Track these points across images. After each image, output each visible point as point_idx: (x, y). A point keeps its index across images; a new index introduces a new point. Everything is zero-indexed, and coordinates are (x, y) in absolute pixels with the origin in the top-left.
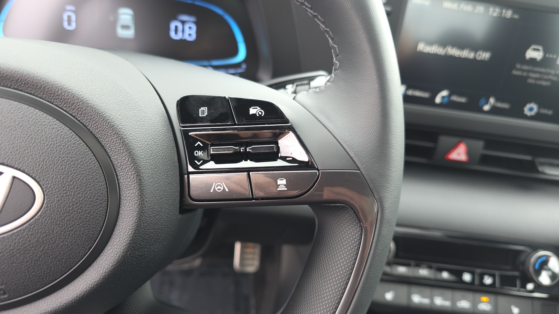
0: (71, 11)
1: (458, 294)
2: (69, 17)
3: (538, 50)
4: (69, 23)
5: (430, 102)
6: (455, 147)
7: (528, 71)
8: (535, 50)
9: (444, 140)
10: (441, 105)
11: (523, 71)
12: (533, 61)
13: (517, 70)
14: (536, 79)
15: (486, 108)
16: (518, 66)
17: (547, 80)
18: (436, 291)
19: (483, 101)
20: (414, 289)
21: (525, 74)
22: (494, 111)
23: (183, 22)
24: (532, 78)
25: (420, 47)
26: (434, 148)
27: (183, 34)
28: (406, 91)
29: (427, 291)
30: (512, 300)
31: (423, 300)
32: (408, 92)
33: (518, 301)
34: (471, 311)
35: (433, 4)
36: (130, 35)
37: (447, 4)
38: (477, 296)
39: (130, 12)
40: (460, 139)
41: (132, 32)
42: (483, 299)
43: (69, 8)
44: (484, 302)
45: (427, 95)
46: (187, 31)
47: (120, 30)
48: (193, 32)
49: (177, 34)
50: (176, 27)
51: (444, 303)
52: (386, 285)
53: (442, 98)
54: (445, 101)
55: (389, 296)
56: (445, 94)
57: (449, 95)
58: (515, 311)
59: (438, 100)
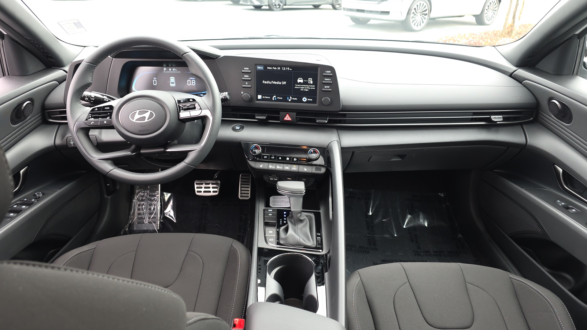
0: (155, 79)
1: (285, 165)
2: (155, 81)
3: (301, 79)
4: (155, 84)
5: (271, 100)
6: (285, 116)
7: (300, 87)
8: (299, 79)
9: (281, 113)
10: (274, 101)
11: (298, 87)
12: (300, 83)
13: (296, 86)
14: (303, 89)
15: (290, 100)
16: (296, 85)
17: (307, 89)
18: (277, 164)
19: (288, 98)
20: (270, 164)
21: (299, 88)
22: (292, 101)
23: (191, 80)
24: (302, 89)
25: (264, 82)
26: (279, 117)
27: (191, 84)
28: (262, 97)
29: (275, 164)
30: (304, 166)
31: (273, 167)
32: (263, 97)
33: (307, 166)
34: (289, 170)
35: (264, 68)
36: (174, 85)
37: (268, 68)
38: (292, 165)
39: (174, 78)
40: (287, 113)
41: (175, 84)
42: (294, 166)
43: (154, 78)
44: (294, 167)
45: (269, 98)
46: (193, 83)
47: (171, 84)
48: (195, 83)
49: (189, 84)
50: (189, 81)
51: (280, 168)
52: (261, 163)
53: (274, 98)
54: (276, 99)
55: (261, 166)
56: (275, 96)
57: (277, 97)
58: (305, 170)
59: (273, 99)
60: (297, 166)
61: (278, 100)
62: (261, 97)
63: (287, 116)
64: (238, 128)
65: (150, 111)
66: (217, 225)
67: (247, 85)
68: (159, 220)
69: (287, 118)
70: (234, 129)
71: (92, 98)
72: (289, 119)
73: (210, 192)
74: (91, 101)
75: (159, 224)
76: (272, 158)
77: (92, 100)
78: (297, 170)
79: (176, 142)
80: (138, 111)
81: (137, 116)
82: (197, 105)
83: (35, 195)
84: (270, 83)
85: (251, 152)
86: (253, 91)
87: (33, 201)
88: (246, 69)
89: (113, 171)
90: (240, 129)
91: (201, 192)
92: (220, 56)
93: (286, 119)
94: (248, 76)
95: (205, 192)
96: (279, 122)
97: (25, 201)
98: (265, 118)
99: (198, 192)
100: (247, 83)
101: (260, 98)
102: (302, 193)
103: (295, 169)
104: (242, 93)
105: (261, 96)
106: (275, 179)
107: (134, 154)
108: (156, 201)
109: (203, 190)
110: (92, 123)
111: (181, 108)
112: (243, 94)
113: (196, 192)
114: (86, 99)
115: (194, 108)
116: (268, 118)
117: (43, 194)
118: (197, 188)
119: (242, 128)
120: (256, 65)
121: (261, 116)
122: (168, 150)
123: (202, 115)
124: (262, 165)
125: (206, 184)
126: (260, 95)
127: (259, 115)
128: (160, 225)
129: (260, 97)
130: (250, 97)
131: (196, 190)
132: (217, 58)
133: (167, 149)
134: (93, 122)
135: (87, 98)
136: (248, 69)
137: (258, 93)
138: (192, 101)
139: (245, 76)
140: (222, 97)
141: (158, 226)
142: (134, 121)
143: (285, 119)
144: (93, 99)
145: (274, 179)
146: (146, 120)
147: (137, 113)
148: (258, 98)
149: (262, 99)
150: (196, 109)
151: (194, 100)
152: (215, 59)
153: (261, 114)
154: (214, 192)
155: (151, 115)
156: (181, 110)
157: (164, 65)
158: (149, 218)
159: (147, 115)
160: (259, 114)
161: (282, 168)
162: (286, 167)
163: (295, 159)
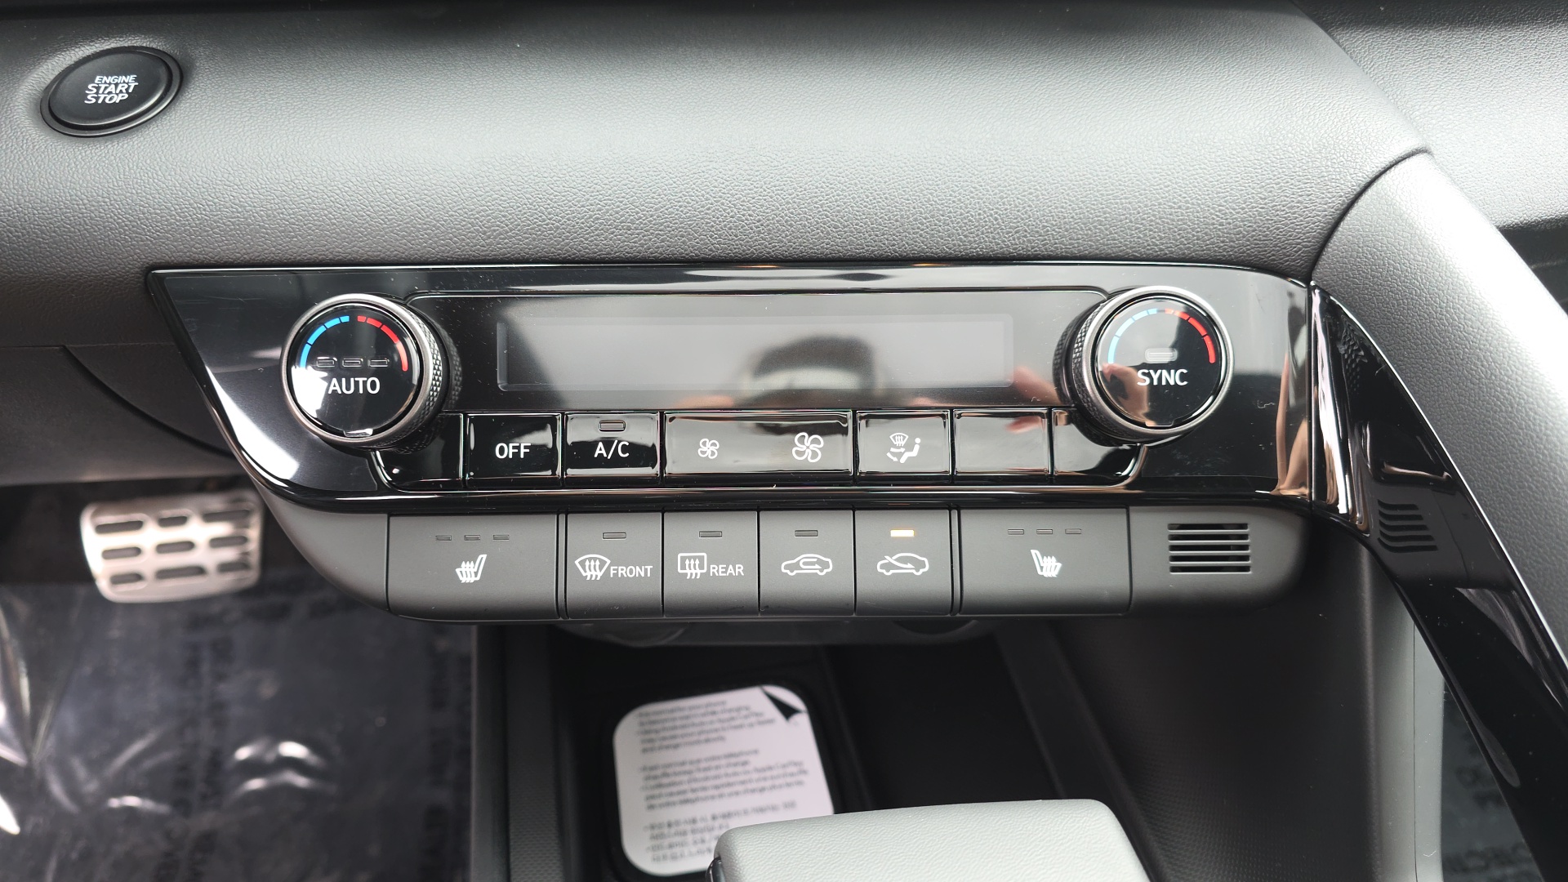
31: (623, 571)
34: (844, 588)
38: (870, 524)
42: (895, 533)
44: (903, 544)
51: (718, 570)
52: (456, 529)
55: (469, 573)
58: (1049, 567)
60: (937, 524)
64: (113, 88)
70: (58, 110)
73: (199, 571)
78: (941, 586)
90: (136, 98)
91: (134, 577)
95: (164, 574)
99: (117, 580)
103: (908, 568)
109: (150, 563)
113: (102, 582)
118: (106, 554)
119: (162, 80)
125: (165, 522)
131: (101, 568)
154: (224, 568)
161: (740, 569)
162: (802, 559)
163: (909, 447)
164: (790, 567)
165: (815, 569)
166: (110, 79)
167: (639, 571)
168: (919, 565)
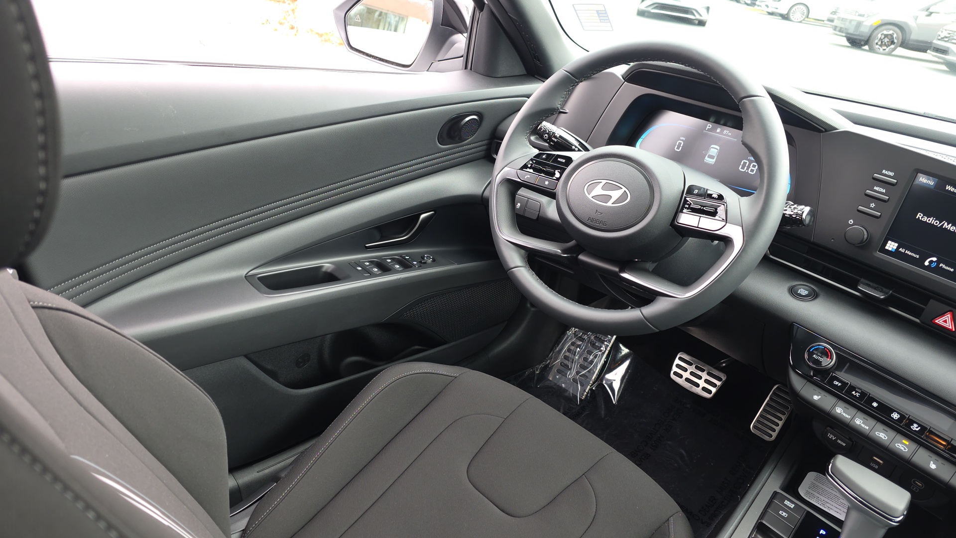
0: (682, 140)
1: (880, 426)
2: (680, 144)
4: (678, 148)
5: (919, 263)
6: (943, 314)
9: (934, 305)
10: (928, 268)
18: (859, 414)
20: (841, 403)
25: (919, 216)
26: (923, 309)
27: (748, 169)
28: (898, 248)
29: (853, 411)
30: (934, 457)
31: (844, 414)
32: (901, 249)
33: (941, 461)
34: (887, 443)
35: (936, 185)
36: (712, 161)
37: (948, 188)
38: (899, 437)
39: (718, 148)
40: (950, 309)
41: (714, 160)
42: (904, 441)
43: (682, 138)
44: (904, 444)
45: (918, 257)
46: (751, 168)
47: (706, 158)
48: (755, 169)
49: (743, 168)
50: (745, 163)
51: (863, 425)
52: (818, 390)
53: (931, 262)
54: (934, 265)
55: (816, 398)
56: (934, 259)
57: (938, 262)
58: (933, 466)
59: (927, 263)
60: (914, 446)
61: (938, 270)
62: (895, 248)
63: (948, 317)
64: (803, 292)
65: (624, 189)
66: (683, 452)
67: (871, 209)
68: (590, 385)
69: (945, 321)
70: (793, 292)
71: (555, 137)
72: (949, 325)
73: (697, 385)
74: (552, 143)
75: (587, 391)
76: (854, 393)
77: (553, 141)
78: (908, 456)
79: (651, 266)
80: (604, 182)
81: (598, 191)
82: (721, 210)
83: (423, 258)
84: (936, 223)
85: (806, 356)
86: (879, 229)
87: (414, 265)
88: (888, 174)
89: (519, 270)
90: (806, 296)
91: (681, 376)
92: (837, 129)
93: (940, 321)
94: (884, 191)
95: (687, 380)
96: (918, 321)
97: (406, 259)
98: (882, 297)
99: (676, 373)
100: (873, 205)
101: (890, 249)
102: (891, 520)
103: (903, 449)
104: (851, 222)
105: (896, 245)
106: (839, 441)
107: (566, 255)
108: (601, 351)
109: (686, 375)
110: (526, 177)
111: (688, 204)
112: (852, 225)
113: (672, 372)
114: (546, 137)
115: (713, 214)
116: (889, 301)
117: (434, 260)
118: (678, 366)
119: (813, 296)
120: (919, 171)
121: (875, 289)
122: (625, 275)
123: (722, 232)
124: (820, 397)
125: (697, 368)
126: (895, 242)
127: (869, 285)
128: (588, 393)
129: (891, 246)
130: (866, 236)
131: (674, 369)
132: (826, 131)
133: (624, 271)
134: (529, 176)
135: (547, 135)
136: (892, 174)
137: (891, 237)
138: (715, 199)
139: (875, 188)
140: (792, 213)
141: (585, 393)
142: (590, 197)
143: (937, 321)
144: (556, 140)
145: (836, 440)
146: (610, 204)
147: (601, 185)
148: (887, 248)
149: (895, 254)
150: (717, 217)
151: (721, 197)
152: (821, 131)
153: (875, 285)
154: (704, 389)
155: (624, 197)
156: (686, 208)
157: (711, 119)
158: (578, 373)
159: (616, 194)
160: (871, 284)
161: (867, 428)
162: (881, 434)
163: (917, 428)
164: (878, 434)
165: (883, 437)
166: (804, 290)
167: (847, 416)
168: (905, 449)
